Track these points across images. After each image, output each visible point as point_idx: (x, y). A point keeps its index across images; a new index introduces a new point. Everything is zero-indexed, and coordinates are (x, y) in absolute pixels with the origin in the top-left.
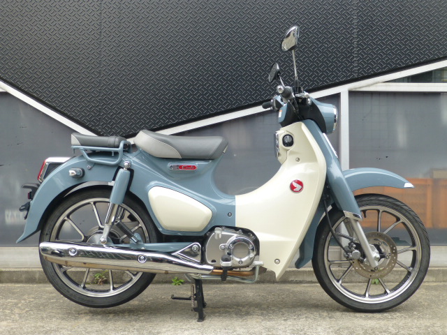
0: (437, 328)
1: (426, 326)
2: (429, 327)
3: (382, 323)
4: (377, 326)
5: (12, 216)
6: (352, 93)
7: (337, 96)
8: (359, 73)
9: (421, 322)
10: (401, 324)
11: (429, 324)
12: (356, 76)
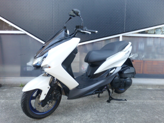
0: (145, 103)
1: (142, 102)
2: (143, 103)
3: (131, 101)
4: (130, 102)
5: (29, 68)
6: (123, 36)
7: (119, 37)
8: (125, 31)
9: (141, 101)
10: (136, 101)
11: (143, 102)
12: (124, 31)
